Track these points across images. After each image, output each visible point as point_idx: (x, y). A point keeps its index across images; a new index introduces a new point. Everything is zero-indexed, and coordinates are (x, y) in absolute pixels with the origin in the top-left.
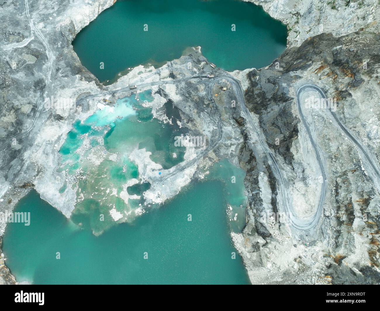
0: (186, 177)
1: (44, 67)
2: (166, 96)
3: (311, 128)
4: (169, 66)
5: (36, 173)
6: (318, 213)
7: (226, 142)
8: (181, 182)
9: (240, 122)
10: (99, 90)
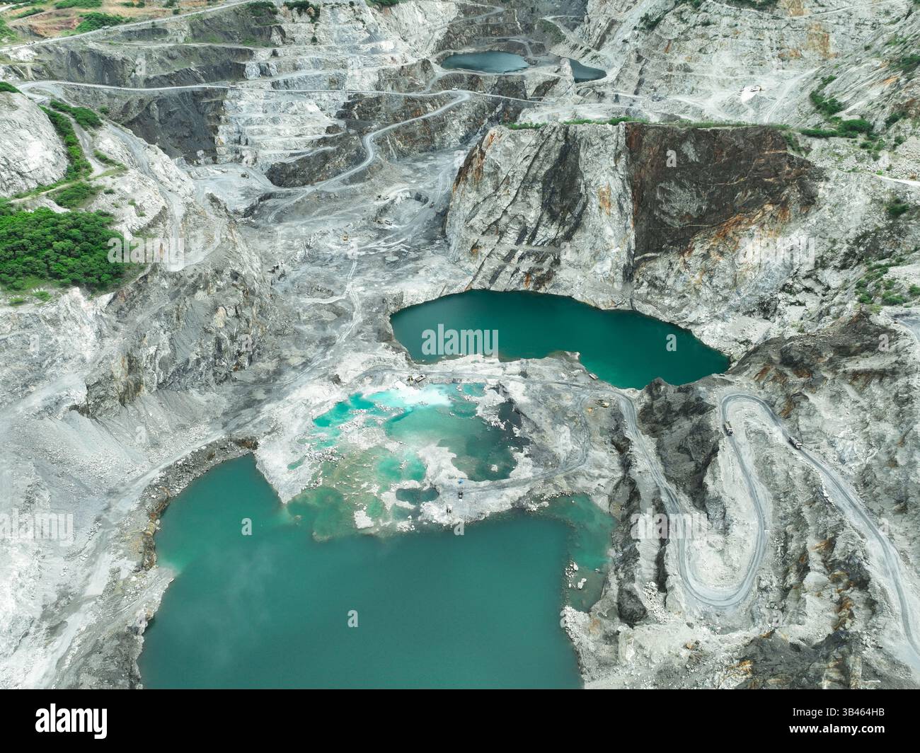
0: (505, 499)
1: (344, 326)
2: (505, 393)
3: (742, 450)
4: (522, 363)
5: (269, 430)
6: (746, 582)
7: (592, 471)
8: (493, 504)
9: (622, 447)
10: (407, 366)
